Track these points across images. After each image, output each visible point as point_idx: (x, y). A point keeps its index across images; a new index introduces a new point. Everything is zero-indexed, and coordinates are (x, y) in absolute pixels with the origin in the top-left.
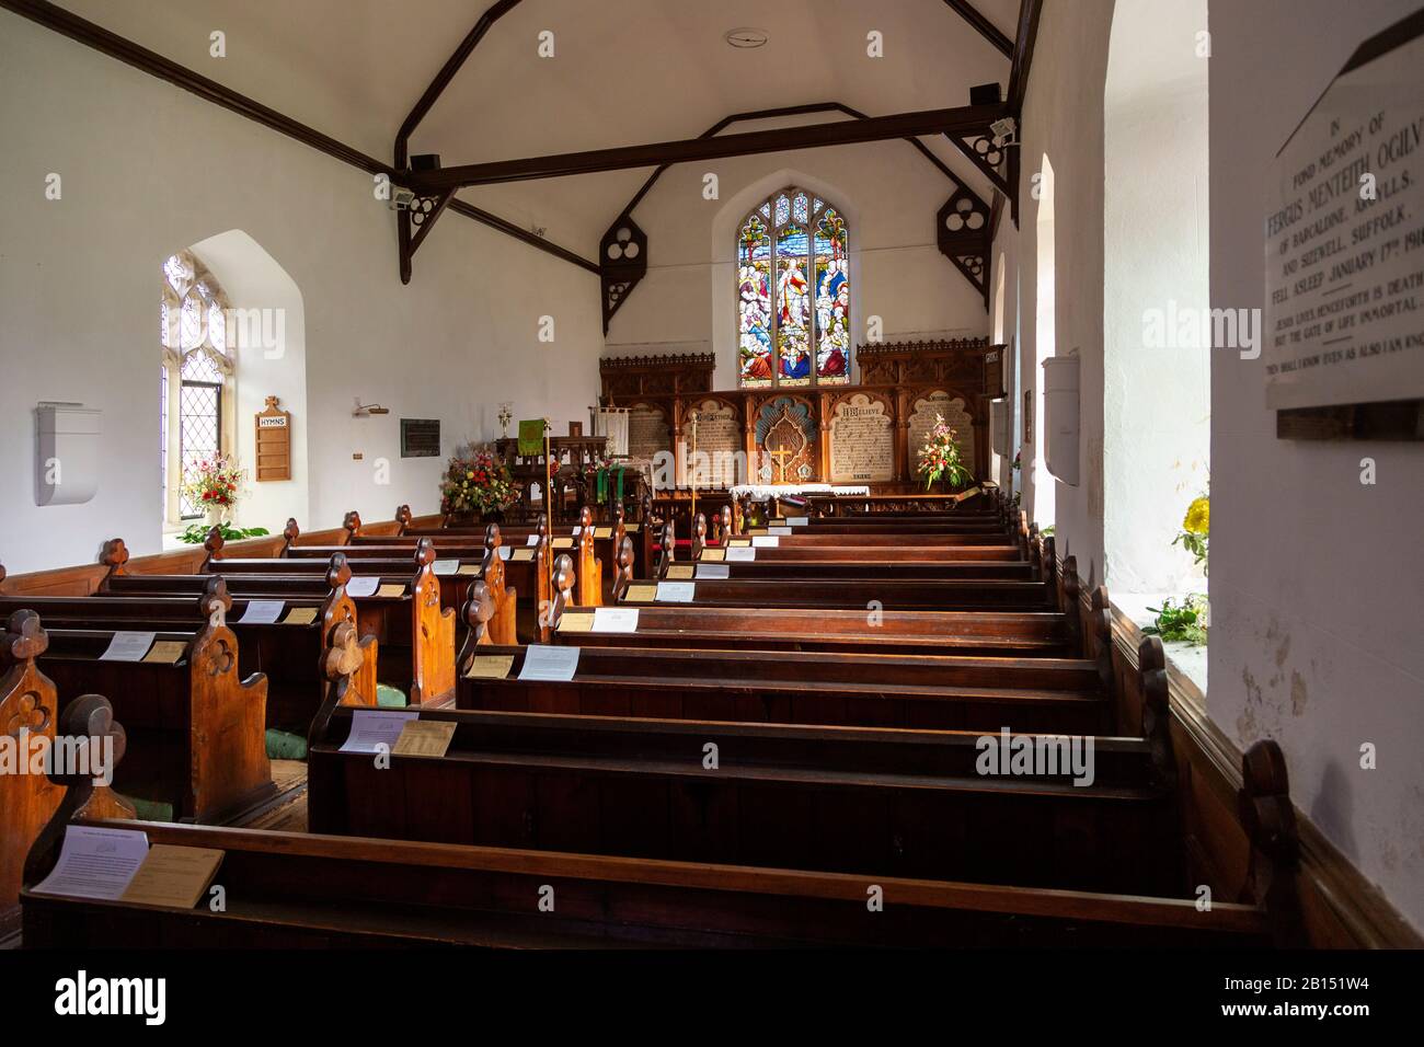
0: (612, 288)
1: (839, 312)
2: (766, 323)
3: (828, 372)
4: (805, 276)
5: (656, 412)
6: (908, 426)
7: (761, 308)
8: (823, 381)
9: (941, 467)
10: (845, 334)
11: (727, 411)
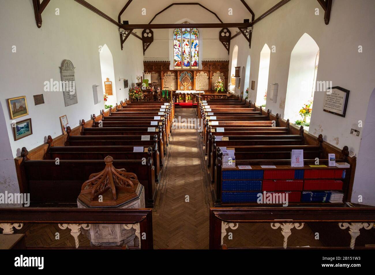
0: (145, 44)
1: (196, 52)
2: (180, 54)
3: (194, 66)
4: (189, 43)
5: (157, 74)
6: (212, 79)
7: (179, 50)
8: (193, 68)
9: (220, 88)
10: (198, 57)
11: (173, 74)
